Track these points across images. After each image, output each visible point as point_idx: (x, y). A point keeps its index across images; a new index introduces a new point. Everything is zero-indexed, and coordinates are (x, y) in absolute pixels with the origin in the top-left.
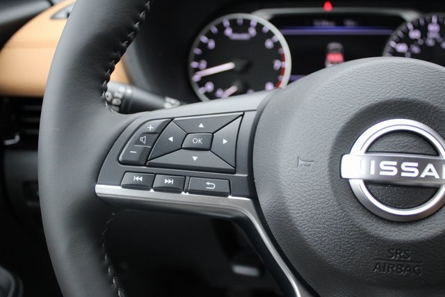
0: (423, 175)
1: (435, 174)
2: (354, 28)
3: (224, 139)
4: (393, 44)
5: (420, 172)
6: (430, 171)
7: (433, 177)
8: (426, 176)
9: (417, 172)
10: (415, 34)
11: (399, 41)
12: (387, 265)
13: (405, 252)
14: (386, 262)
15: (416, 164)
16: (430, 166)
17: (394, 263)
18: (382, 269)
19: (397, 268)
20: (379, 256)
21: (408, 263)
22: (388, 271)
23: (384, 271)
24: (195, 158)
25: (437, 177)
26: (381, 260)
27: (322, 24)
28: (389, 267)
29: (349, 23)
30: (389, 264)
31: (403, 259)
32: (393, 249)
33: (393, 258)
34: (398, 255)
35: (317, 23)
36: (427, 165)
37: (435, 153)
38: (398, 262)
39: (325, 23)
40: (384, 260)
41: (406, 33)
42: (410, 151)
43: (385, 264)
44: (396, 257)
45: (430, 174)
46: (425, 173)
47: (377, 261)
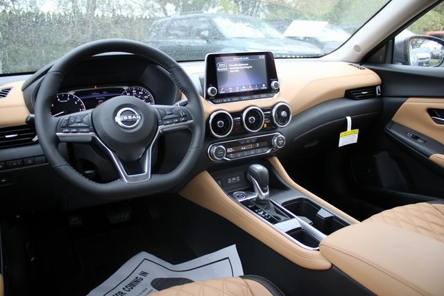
3: (85, 119)
6: (134, 117)
9: (131, 118)
24: (79, 125)
25: (136, 118)
29: (104, 92)
39: (95, 93)
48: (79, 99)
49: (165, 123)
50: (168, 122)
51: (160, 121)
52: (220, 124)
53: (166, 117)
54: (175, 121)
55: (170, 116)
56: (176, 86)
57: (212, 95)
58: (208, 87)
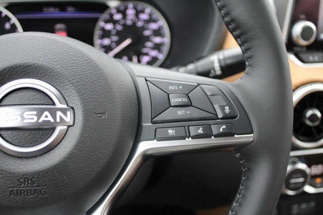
0: (41, 121)
1: (50, 119)
2: (73, 13)
4: (101, 24)
5: (39, 119)
6: (47, 117)
7: (49, 121)
8: (43, 121)
9: (36, 118)
10: (118, 17)
11: (107, 22)
12: (19, 191)
13: (31, 180)
14: (18, 189)
15: (35, 113)
16: (46, 113)
17: (24, 189)
18: (16, 194)
19: (27, 193)
20: (11, 185)
21: (35, 188)
22: (21, 195)
23: (17, 196)
25: (52, 120)
26: (14, 187)
27: (48, 10)
28: (21, 193)
29: (70, 9)
30: (21, 191)
31: (30, 185)
32: (22, 179)
33: (23, 185)
34: (26, 183)
35: (45, 9)
36: (43, 113)
37: (52, 103)
38: (27, 188)
39: (51, 10)
40: (16, 187)
41: (111, 15)
42: (32, 103)
43: (17, 190)
44: (25, 184)
45: (46, 119)
46: (43, 118)
47: (11, 189)
48: (14, 20)
49: (160, 133)
50: (171, 132)
51: (147, 124)
52: (313, 118)
53: (169, 114)
54: (193, 131)
55: (181, 113)
56: (217, 11)
57: (303, 43)
58: (294, 21)
